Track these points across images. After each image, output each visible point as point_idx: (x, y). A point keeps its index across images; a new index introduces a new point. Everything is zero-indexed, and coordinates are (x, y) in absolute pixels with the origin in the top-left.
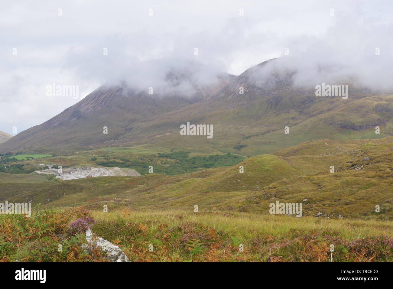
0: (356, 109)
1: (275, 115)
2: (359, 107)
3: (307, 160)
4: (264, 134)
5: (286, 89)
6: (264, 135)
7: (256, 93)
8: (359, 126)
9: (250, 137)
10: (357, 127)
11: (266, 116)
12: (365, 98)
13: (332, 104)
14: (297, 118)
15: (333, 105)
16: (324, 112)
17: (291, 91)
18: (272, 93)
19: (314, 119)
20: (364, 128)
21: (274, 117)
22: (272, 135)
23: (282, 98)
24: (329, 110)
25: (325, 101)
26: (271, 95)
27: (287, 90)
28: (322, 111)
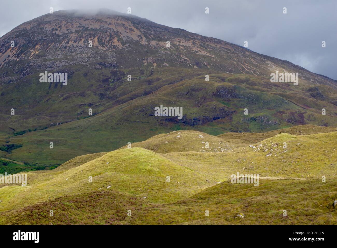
0: (188, 93)
1: (62, 98)
2: (192, 90)
3: (194, 158)
4: (46, 128)
5: (79, 59)
6: (46, 130)
7: (32, 64)
8: (194, 119)
9: (24, 132)
10: (190, 120)
11: (47, 101)
12: (200, 76)
13: (149, 84)
14: (97, 104)
15: (152, 86)
16: (138, 96)
17: (86, 62)
18: (57, 65)
19: (125, 106)
20: (201, 122)
21: (60, 101)
22: (58, 130)
23: (73, 73)
24: (146, 94)
25: (139, 79)
26: (55, 67)
27: (80, 61)
28: (135, 95)
